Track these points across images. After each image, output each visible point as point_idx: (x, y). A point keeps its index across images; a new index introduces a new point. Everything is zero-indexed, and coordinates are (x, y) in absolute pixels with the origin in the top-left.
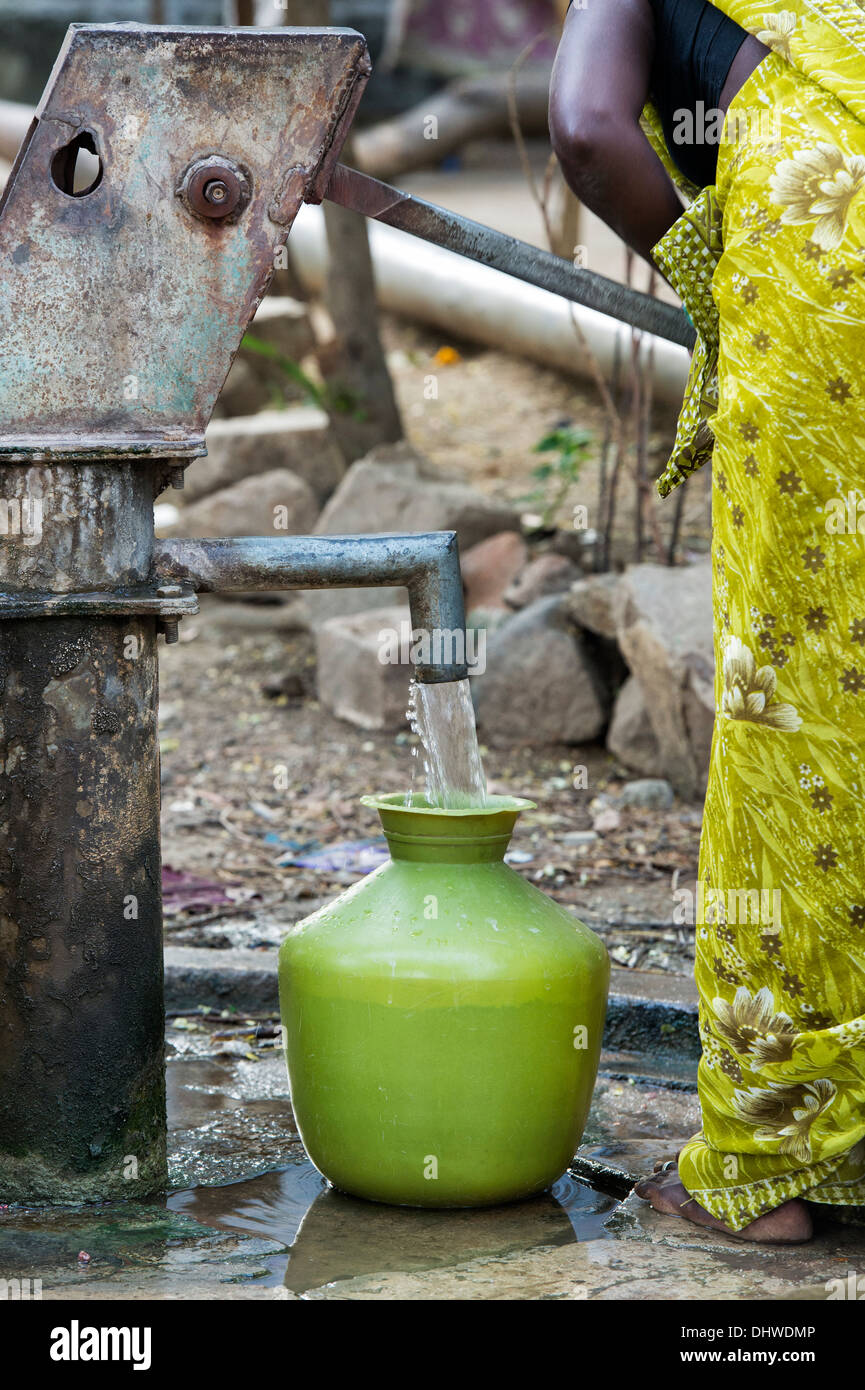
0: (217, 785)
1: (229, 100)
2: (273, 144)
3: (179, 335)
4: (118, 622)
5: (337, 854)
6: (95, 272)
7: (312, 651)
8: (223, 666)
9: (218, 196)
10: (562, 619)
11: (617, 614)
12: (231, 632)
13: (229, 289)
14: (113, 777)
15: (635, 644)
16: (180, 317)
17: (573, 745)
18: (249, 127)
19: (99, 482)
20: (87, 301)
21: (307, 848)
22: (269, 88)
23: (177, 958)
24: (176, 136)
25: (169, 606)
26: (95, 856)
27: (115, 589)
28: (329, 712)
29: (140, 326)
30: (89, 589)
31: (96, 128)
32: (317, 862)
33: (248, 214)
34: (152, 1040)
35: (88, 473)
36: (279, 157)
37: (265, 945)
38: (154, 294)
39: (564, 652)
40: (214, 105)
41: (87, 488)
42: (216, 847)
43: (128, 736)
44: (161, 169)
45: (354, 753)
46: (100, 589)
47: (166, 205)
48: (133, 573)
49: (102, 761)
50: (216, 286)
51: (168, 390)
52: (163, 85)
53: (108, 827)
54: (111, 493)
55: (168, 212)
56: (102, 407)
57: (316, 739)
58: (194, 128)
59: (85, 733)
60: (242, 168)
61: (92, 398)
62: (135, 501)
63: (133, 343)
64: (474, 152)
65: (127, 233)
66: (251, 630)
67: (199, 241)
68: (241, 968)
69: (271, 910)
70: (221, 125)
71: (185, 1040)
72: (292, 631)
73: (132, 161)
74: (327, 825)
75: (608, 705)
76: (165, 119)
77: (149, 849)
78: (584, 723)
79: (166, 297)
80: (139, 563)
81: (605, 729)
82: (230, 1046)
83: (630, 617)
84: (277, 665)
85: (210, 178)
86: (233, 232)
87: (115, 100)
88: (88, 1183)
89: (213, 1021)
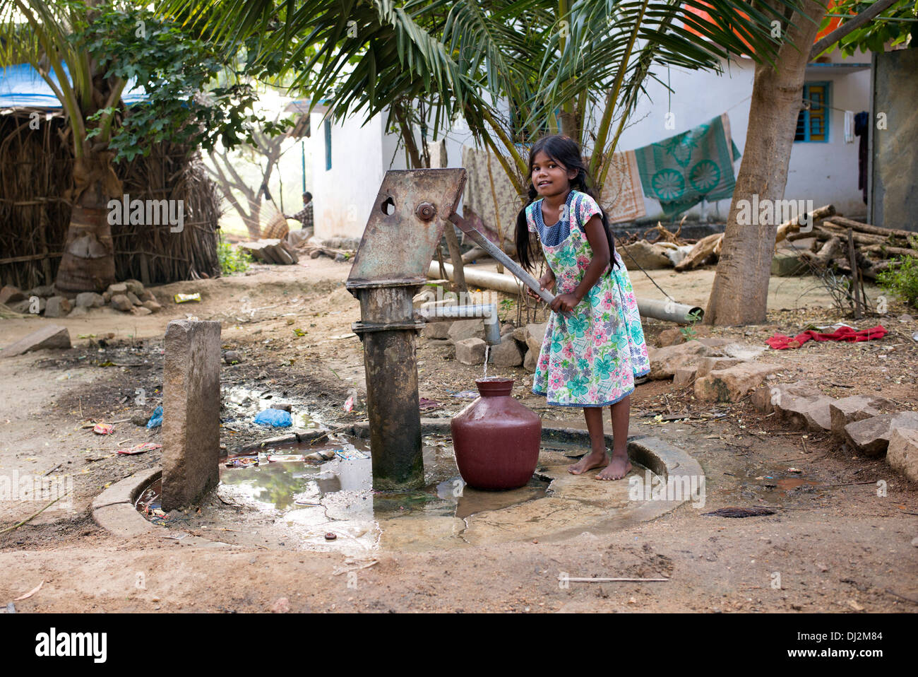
0: (434, 379)
1: (429, 187)
2: (441, 199)
3: (418, 251)
4: (404, 331)
5: (463, 394)
6: (394, 236)
7: (454, 349)
8: (435, 353)
9: (427, 212)
10: (512, 338)
11: (525, 335)
12: (436, 346)
13: (431, 238)
14: (404, 374)
15: (530, 342)
16: (417, 247)
17: (515, 367)
18: (435, 194)
19: (397, 292)
20: (392, 243)
21: (456, 393)
22: (440, 183)
23: (424, 421)
24: (414, 197)
25: (417, 326)
26: (400, 396)
27: (403, 322)
28: (459, 361)
29: (407, 250)
30: (395, 322)
31: (393, 196)
32: (459, 395)
33: (435, 218)
34: (419, 445)
35: (394, 290)
36: (443, 202)
37: (448, 417)
38: (410, 240)
39: (513, 344)
40: (425, 188)
41: (394, 294)
42: (434, 393)
43: (408, 363)
44: (411, 206)
45: (465, 370)
46: (399, 322)
47: (413, 216)
48: (407, 318)
49: (401, 370)
50: (427, 238)
51: (415, 267)
52: (411, 184)
53: (404, 388)
54: (400, 295)
55: (413, 218)
56: (397, 272)
57: (456, 368)
58: (420, 195)
59: (396, 362)
60: (433, 205)
61: (394, 270)
62: (407, 298)
63: (405, 254)
64: (478, 260)
65: (402, 224)
66: (440, 345)
67: (422, 225)
68: (442, 423)
69: (448, 408)
70: (427, 193)
71: (428, 441)
72: (449, 345)
73: (403, 205)
74: (461, 387)
75: (523, 357)
76: (412, 193)
77: (416, 394)
78: (519, 361)
79: (414, 241)
80: (409, 315)
81: (523, 362)
82: (440, 443)
83: (528, 335)
84: (446, 352)
85: (424, 208)
86: (431, 223)
87: (398, 188)
88: (403, 485)
89: (435, 437)
